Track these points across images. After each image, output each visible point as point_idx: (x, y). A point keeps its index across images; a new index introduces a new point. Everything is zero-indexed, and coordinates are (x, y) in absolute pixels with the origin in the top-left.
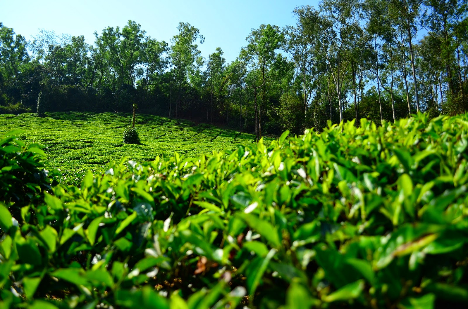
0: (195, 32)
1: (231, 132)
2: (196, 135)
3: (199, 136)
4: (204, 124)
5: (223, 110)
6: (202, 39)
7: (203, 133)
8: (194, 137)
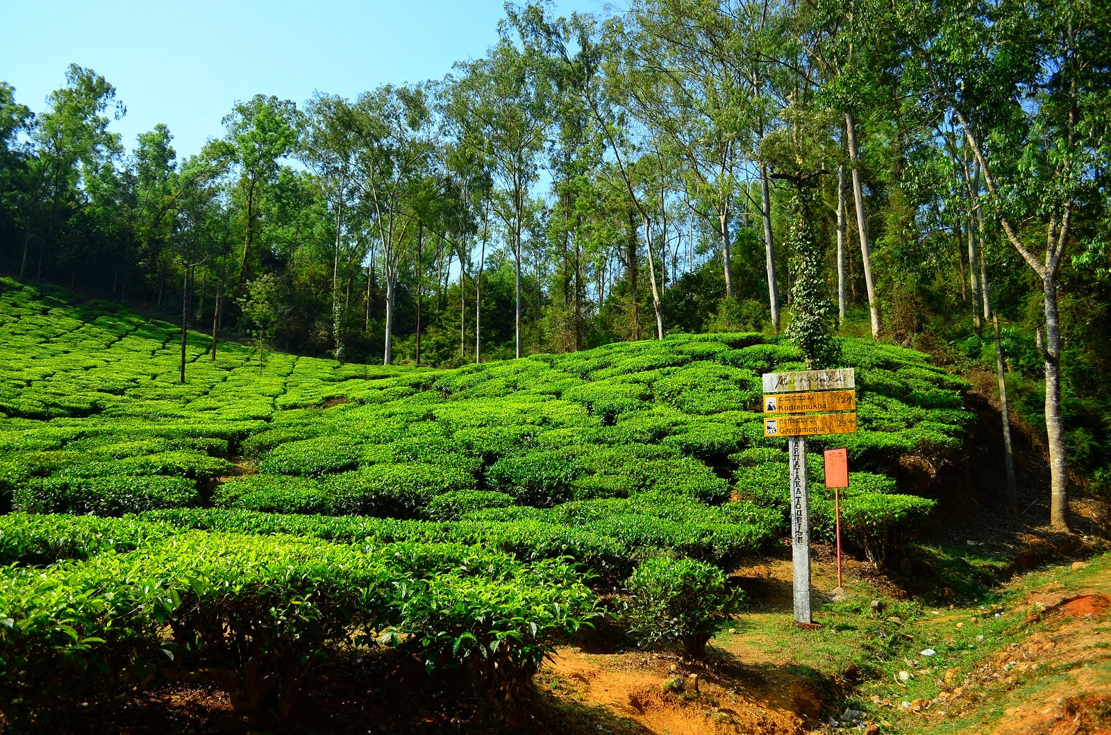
0: (107, 92)
1: (161, 325)
2: (78, 328)
3: (83, 332)
4: (103, 303)
5: (153, 272)
6: (119, 110)
7: (95, 325)
8: (70, 335)
